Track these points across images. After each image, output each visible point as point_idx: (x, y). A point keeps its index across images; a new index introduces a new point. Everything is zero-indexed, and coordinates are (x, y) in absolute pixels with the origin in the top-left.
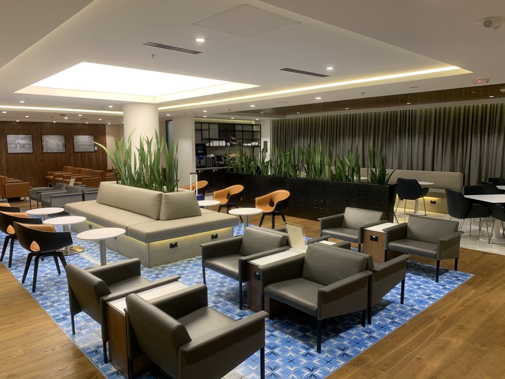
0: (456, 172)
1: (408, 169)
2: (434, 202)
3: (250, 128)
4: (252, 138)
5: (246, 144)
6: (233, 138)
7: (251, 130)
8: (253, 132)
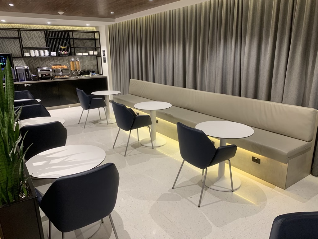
0: (307, 107)
1: (233, 94)
2: (257, 161)
3: (91, 36)
4: (94, 47)
5: (80, 54)
6: (63, 48)
7: (94, 38)
8: (95, 39)
